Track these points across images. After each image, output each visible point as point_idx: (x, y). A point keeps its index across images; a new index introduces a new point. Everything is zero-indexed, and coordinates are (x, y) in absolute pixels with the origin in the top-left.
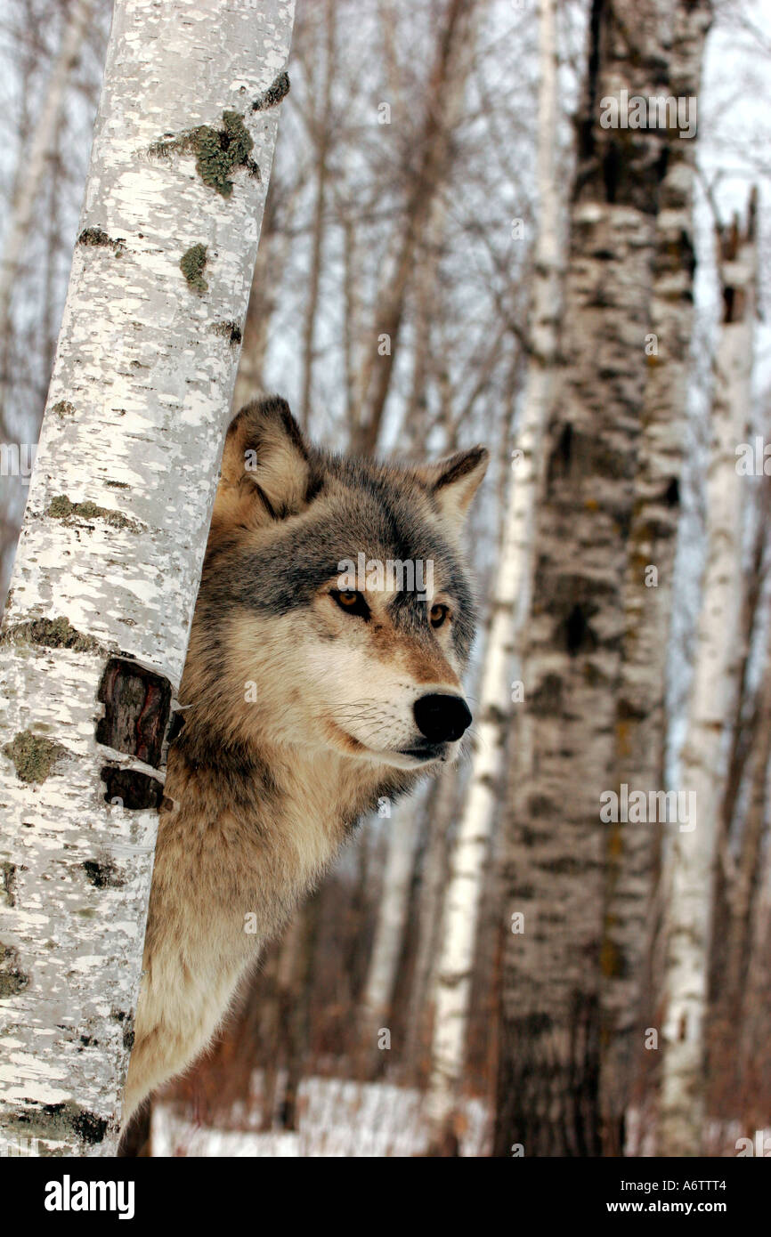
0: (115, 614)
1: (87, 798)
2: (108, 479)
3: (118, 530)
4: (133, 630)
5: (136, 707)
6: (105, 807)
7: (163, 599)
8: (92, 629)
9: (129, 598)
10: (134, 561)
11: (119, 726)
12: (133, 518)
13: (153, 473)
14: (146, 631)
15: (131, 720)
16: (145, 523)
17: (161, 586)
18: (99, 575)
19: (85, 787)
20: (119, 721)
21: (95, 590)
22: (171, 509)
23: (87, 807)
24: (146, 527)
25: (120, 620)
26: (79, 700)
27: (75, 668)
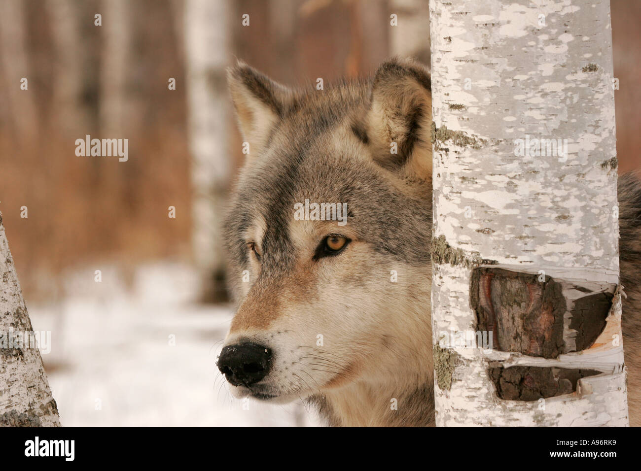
0: (474, 226)
1: (483, 399)
2: (452, 103)
3: (463, 148)
4: (491, 238)
5: (520, 306)
6: (500, 404)
7: (520, 202)
8: (460, 243)
9: (483, 209)
10: (481, 174)
11: (505, 327)
12: (473, 135)
13: (483, 90)
14: (506, 236)
15: (517, 319)
16: (484, 138)
17: (514, 191)
18: (457, 193)
19: (479, 389)
20: (504, 321)
21: (456, 206)
22: (509, 119)
23: (484, 406)
24: (486, 141)
25: (478, 231)
26: (460, 310)
27: (454, 280)
